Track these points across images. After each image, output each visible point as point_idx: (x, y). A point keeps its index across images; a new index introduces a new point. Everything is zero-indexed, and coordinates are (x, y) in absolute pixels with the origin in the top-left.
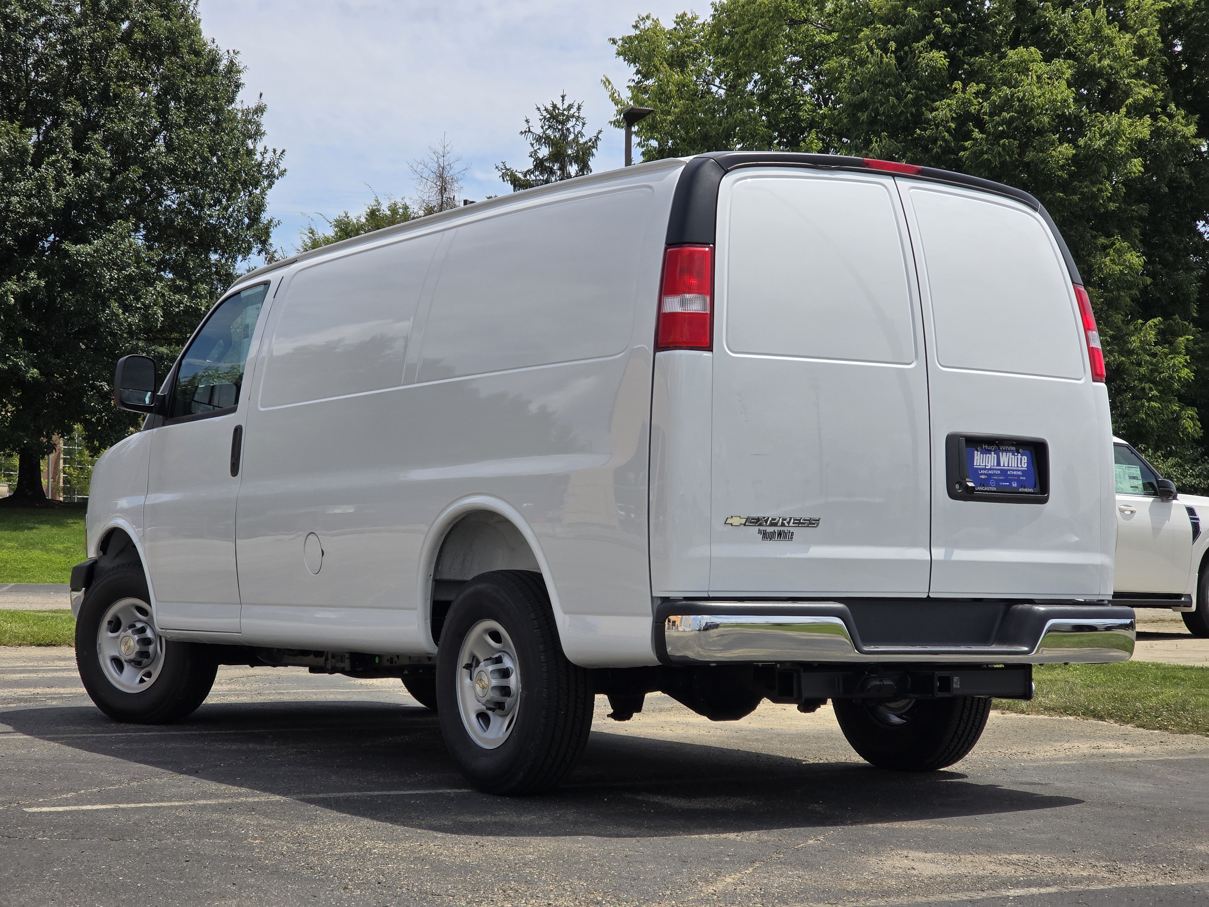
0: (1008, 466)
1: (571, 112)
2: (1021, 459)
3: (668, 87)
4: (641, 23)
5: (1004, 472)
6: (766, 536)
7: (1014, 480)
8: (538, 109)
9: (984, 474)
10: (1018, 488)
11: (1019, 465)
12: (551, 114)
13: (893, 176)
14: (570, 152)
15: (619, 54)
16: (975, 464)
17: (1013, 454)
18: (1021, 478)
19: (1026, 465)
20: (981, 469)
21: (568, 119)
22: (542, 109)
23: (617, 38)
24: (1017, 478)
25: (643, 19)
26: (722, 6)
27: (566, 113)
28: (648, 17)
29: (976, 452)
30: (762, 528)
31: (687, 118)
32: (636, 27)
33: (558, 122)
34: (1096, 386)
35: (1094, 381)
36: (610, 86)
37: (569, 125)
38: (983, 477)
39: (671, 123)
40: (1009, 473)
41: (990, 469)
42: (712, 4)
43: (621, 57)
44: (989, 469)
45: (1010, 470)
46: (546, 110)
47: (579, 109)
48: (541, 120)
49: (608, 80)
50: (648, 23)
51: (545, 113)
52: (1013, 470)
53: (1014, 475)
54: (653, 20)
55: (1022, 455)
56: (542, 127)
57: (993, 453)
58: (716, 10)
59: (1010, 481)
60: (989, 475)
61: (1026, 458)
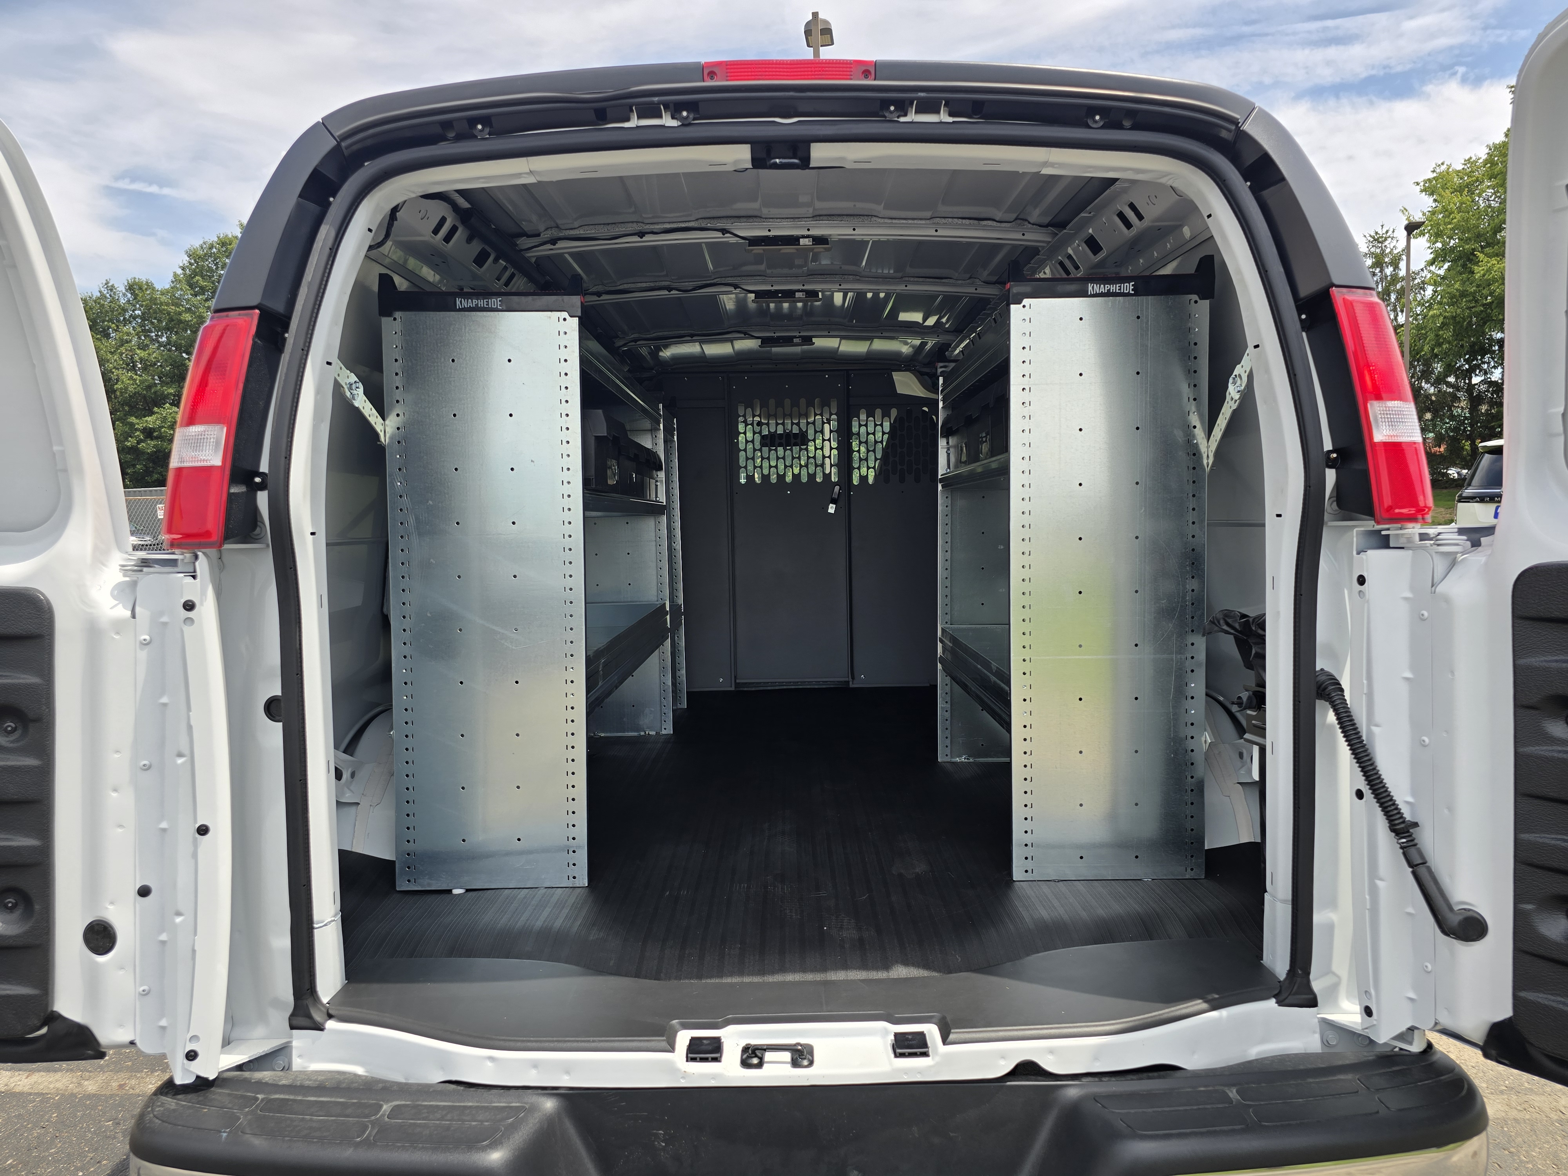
1: (1388, 234)
3: (1449, 205)
4: (1438, 168)
8: (1365, 236)
12: (1373, 238)
14: (1386, 260)
15: (1422, 191)
21: (1386, 239)
22: (1367, 236)
23: (1419, 181)
25: (1439, 165)
26: (1495, 145)
27: (1384, 236)
28: (1443, 164)
31: (1463, 225)
32: (1434, 171)
33: (1379, 242)
36: (1407, 213)
37: (1386, 243)
39: (1451, 229)
42: (1487, 146)
43: (1424, 193)
46: (1370, 236)
47: (1393, 232)
48: (1367, 243)
49: (1405, 209)
50: (1443, 168)
51: (1369, 238)
54: (1447, 165)
56: (1368, 247)
58: (1490, 149)
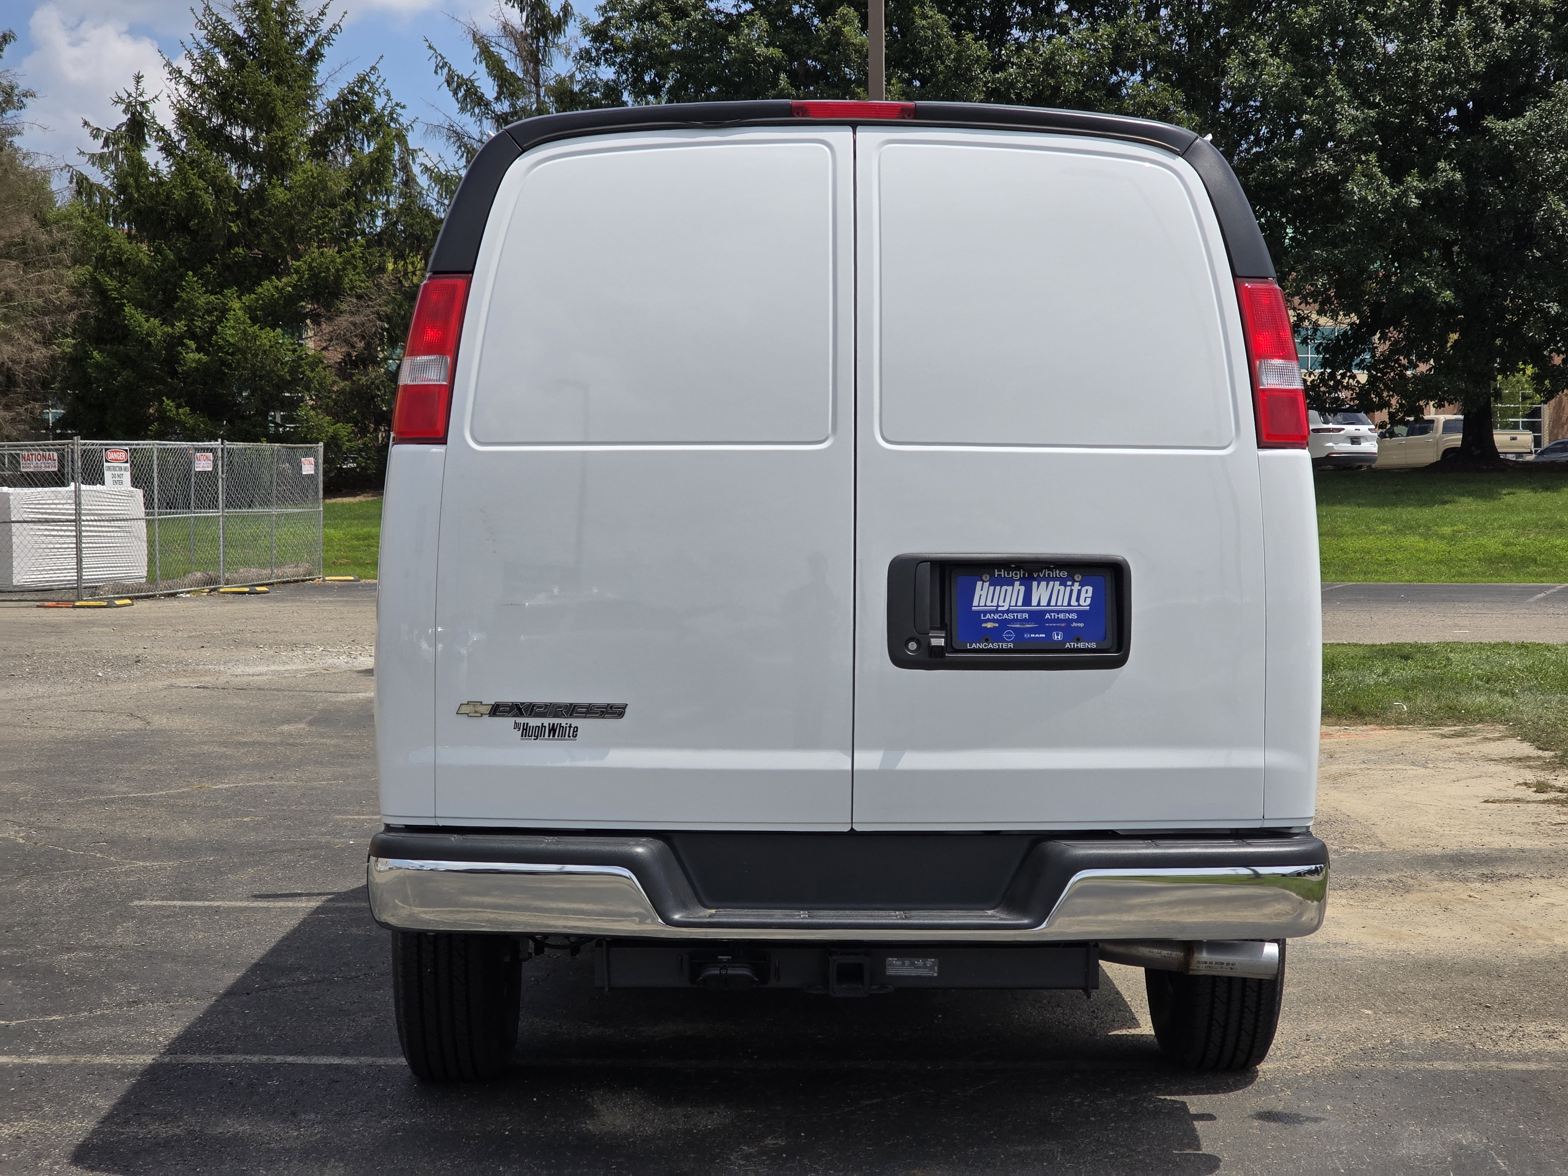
0: (1049, 604)
2: (1079, 592)
5: (1037, 616)
6: (526, 731)
7: (1058, 629)
9: (994, 621)
10: (1063, 642)
11: (1074, 602)
13: (854, 126)
16: (975, 603)
17: (1063, 583)
18: (1074, 624)
19: (1089, 601)
20: (985, 613)
24: (1066, 627)
29: (979, 584)
30: (521, 720)
34: (1265, 457)
35: (1261, 445)
38: (989, 625)
40: (1048, 616)
41: (1008, 612)
44: (1003, 612)
45: (1050, 612)
52: (1058, 612)
53: (1059, 620)
55: (1082, 585)
57: (1017, 583)
59: (1049, 632)
60: (1004, 623)
61: (1090, 589)
